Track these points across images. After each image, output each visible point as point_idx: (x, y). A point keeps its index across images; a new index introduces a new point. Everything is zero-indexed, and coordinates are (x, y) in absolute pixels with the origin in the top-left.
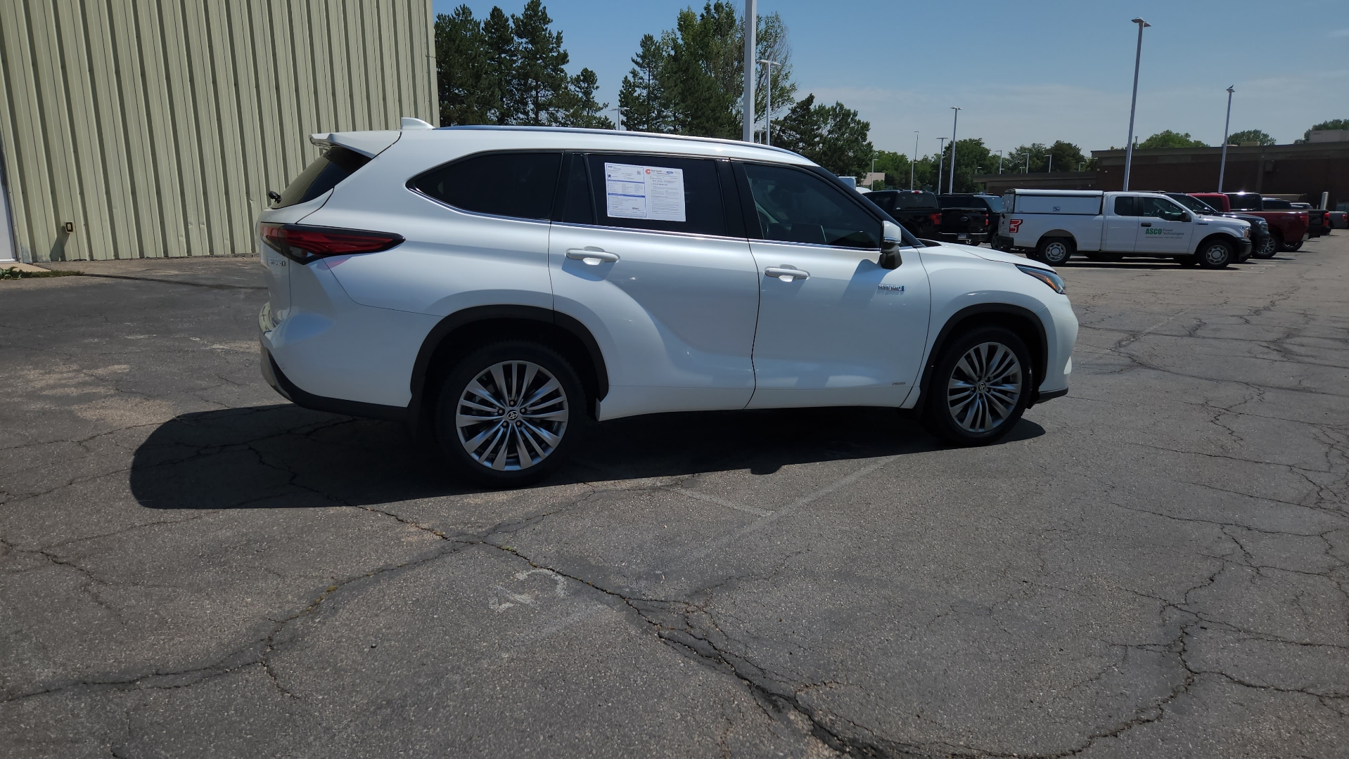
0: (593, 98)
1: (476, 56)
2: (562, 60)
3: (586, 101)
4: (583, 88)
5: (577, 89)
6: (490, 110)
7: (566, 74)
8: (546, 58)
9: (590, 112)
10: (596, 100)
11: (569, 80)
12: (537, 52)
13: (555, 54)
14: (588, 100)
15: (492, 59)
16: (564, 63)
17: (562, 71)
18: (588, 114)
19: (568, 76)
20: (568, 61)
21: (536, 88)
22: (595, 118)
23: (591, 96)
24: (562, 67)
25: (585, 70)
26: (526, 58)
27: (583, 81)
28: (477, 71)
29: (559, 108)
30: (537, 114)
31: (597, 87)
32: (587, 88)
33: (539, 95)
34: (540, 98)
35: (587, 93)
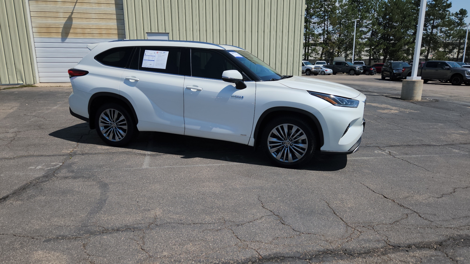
0: (464, 21)
1: (405, 9)
2: (448, 6)
3: (459, 23)
4: (459, 17)
5: (456, 18)
6: (408, 30)
7: (450, 12)
8: (440, 6)
9: (461, 27)
10: (465, 22)
11: (451, 14)
12: (435, 4)
13: (445, 4)
14: (461, 22)
15: (414, 9)
16: (449, 8)
17: (447, 11)
18: (460, 28)
19: (451, 13)
20: (451, 7)
21: (433, 20)
22: (463, 30)
23: (463, 21)
24: (448, 9)
25: (462, 10)
26: (430, 7)
27: (460, 14)
28: (405, 15)
29: (443, 27)
30: (432, 31)
31: (467, 16)
32: (461, 17)
33: (435, 22)
34: (435, 24)
35: (461, 19)
